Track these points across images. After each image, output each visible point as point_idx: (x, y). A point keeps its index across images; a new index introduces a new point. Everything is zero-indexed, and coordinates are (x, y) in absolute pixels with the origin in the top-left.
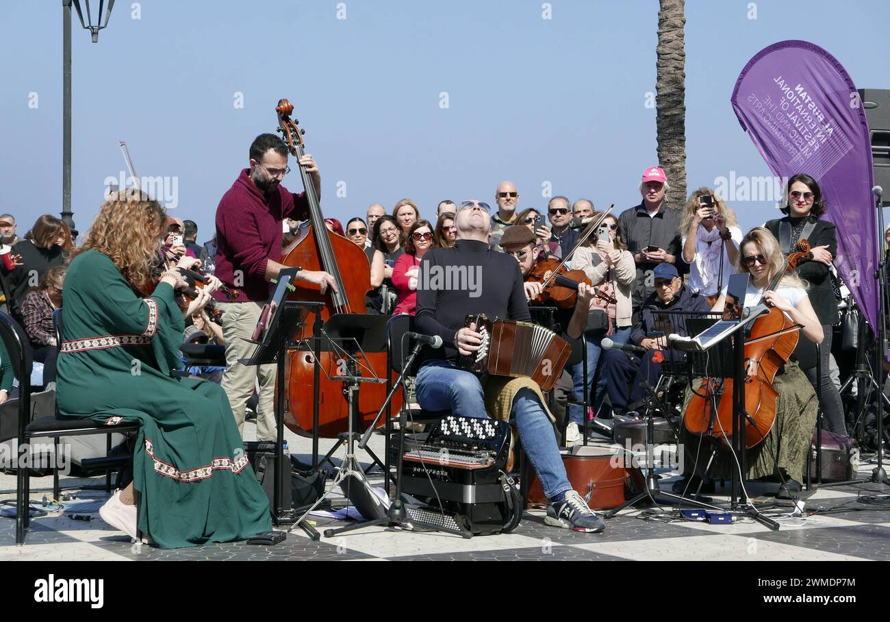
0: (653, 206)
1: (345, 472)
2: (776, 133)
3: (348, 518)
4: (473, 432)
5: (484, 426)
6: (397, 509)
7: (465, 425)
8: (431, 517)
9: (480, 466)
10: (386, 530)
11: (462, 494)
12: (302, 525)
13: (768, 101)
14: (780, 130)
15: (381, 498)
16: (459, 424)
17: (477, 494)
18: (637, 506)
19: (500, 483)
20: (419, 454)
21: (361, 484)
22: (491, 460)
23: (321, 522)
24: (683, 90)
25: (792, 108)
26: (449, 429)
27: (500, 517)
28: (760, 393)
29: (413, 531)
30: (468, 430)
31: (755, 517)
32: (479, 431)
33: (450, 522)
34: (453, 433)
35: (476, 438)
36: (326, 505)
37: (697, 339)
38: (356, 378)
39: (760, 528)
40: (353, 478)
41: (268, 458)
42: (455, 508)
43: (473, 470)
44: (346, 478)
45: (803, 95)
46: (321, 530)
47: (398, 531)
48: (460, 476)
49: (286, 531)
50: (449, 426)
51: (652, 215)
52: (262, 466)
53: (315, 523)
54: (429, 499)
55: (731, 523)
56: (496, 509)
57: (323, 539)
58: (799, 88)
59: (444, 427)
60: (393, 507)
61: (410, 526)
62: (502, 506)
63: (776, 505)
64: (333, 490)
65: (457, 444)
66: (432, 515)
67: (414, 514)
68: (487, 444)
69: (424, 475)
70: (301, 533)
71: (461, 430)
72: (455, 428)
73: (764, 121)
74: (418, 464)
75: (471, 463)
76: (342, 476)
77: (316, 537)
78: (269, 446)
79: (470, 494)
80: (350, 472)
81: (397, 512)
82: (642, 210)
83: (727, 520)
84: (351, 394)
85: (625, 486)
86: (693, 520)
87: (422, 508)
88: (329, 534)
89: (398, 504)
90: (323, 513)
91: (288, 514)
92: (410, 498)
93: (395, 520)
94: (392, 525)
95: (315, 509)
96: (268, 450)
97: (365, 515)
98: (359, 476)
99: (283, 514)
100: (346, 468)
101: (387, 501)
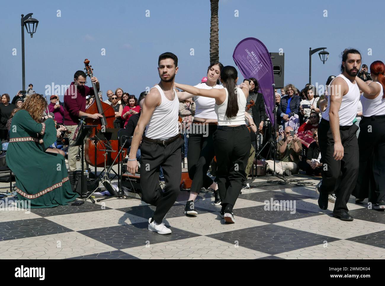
1: (104, 180)
2: (246, 67)
3: (106, 195)
6: (121, 192)
8: (132, 194)
10: (117, 199)
12: (90, 198)
13: (243, 57)
14: (247, 65)
15: (116, 188)
20: (127, 174)
21: (109, 184)
23: (97, 196)
24: (218, 51)
25: (250, 59)
29: (126, 199)
33: (138, 196)
36: (99, 190)
38: (107, 150)
40: (106, 182)
41: (79, 177)
42: (139, 191)
44: (104, 182)
45: (254, 55)
46: (95, 200)
47: (121, 199)
49: (85, 200)
52: (77, 179)
53: (95, 197)
54: (131, 188)
57: (96, 203)
58: (253, 53)
60: (119, 191)
61: (125, 197)
64: (101, 186)
67: (126, 193)
69: (129, 181)
70: (90, 201)
73: (242, 63)
74: (127, 177)
76: (103, 181)
77: (94, 202)
80: (106, 180)
81: (121, 193)
84: (105, 156)
87: (129, 191)
88: (98, 201)
89: (121, 191)
90: (98, 193)
91: (86, 194)
92: (125, 188)
93: (120, 195)
94: (119, 197)
95: (95, 192)
96: (79, 174)
97: (111, 194)
98: (108, 182)
99: (84, 194)
100: (104, 178)
101: (118, 189)
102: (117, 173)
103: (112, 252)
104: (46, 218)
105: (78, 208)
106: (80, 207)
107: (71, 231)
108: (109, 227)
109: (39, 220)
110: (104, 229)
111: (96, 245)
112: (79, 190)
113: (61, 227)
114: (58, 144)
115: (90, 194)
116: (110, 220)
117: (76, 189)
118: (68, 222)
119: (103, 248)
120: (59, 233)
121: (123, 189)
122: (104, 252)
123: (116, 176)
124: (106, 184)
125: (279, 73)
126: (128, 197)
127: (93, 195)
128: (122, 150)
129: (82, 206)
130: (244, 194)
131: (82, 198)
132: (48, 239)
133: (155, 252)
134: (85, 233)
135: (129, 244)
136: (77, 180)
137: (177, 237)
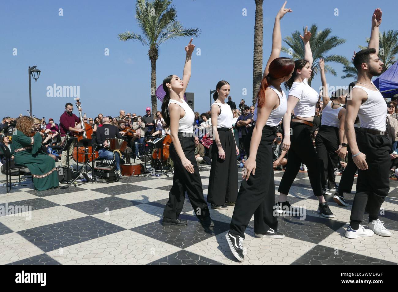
0: (149, 115)
3: (84, 181)
4: (109, 162)
5: (111, 161)
7: (107, 161)
8: (101, 180)
9: (110, 169)
10: (91, 183)
11: (107, 175)
12: (73, 184)
15: (90, 177)
16: (106, 161)
17: (110, 175)
18: (143, 174)
19: (114, 172)
20: (98, 167)
21: (86, 174)
22: (112, 168)
23: (78, 182)
26: (104, 162)
27: (115, 179)
28: (166, 151)
29: (97, 183)
30: (108, 162)
31: (165, 174)
32: (110, 162)
33: (105, 181)
34: (105, 163)
35: (110, 164)
36: (80, 178)
37: (153, 142)
38: (85, 153)
39: (166, 177)
42: (105, 178)
43: (109, 170)
44: (83, 173)
46: (77, 184)
48: (106, 171)
49: (70, 185)
50: (105, 161)
51: (149, 116)
54: (100, 176)
55: (161, 176)
56: (114, 177)
57: (77, 186)
59: (103, 162)
61: (96, 182)
62: (115, 177)
63: (170, 172)
64: (81, 175)
65: (106, 165)
66: (101, 179)
67: (97, 179)
68: (112, 165)
69: (99, 171)
70: (73, 185)
71: (107, 162)
72: (106, 162)
74: (97, 169)
75: (108, 169)
76: (82, 173)
77: (76, 186)
78: (66, 168)
79: (108, 175)
80: (84, 172)
82: (147, 115)
83: (160, 176)
84: (83, 156)
85: (141, 170)
86: (154, 176)
87: (99, 178)
88: (78, 185)
89: (93, 178)
90: (79, 180)
91: (70, 181)
92: (96, 176)
93: (93, 181)
94: (93, 182)
95: (77, 179)
96: (66, 169)
97: (87, 180)
98: (85, 173)
99: (69, 182)
100: (83, 171)
101: (91, 177)
102: (92, 166)
103: (85, 217)
104: (42, 198)
105: (65, 190)
106: (66, 190)
107: (59, 205)
108: (85, 202)
109: (38, 200)
110: (81, 203)
111: (75, 213)
112: (66, 179)
113: (52, 203)
114: (52, 150)
115: (73, 181)
116: (86, 197)
117: (64, 178)
118: (57, 200)
119: (79, 215)
120: (51, 207)
121: (95, 177)
122: (79, 217)
123: (91, 169)
124: (84, 174)
125: (191, 105)
126: (98, 182)
127: (75, 181)
128: (94, 153)
129: (68, 189)
130: (170, 177)
131: (68, 183)
132: (43, 212)
133: (113, 215)
134: (69, 206)
135: (96, 211)
136: (64, 173)
137: (127, 205)
